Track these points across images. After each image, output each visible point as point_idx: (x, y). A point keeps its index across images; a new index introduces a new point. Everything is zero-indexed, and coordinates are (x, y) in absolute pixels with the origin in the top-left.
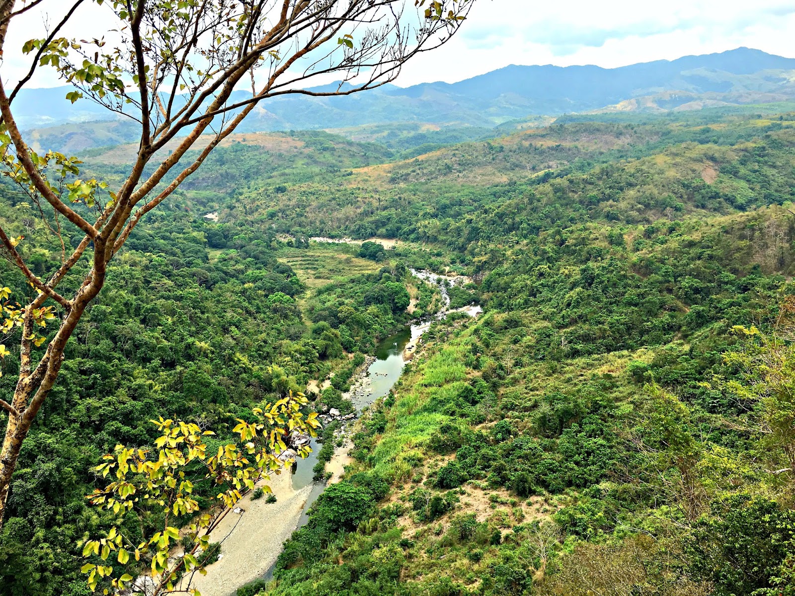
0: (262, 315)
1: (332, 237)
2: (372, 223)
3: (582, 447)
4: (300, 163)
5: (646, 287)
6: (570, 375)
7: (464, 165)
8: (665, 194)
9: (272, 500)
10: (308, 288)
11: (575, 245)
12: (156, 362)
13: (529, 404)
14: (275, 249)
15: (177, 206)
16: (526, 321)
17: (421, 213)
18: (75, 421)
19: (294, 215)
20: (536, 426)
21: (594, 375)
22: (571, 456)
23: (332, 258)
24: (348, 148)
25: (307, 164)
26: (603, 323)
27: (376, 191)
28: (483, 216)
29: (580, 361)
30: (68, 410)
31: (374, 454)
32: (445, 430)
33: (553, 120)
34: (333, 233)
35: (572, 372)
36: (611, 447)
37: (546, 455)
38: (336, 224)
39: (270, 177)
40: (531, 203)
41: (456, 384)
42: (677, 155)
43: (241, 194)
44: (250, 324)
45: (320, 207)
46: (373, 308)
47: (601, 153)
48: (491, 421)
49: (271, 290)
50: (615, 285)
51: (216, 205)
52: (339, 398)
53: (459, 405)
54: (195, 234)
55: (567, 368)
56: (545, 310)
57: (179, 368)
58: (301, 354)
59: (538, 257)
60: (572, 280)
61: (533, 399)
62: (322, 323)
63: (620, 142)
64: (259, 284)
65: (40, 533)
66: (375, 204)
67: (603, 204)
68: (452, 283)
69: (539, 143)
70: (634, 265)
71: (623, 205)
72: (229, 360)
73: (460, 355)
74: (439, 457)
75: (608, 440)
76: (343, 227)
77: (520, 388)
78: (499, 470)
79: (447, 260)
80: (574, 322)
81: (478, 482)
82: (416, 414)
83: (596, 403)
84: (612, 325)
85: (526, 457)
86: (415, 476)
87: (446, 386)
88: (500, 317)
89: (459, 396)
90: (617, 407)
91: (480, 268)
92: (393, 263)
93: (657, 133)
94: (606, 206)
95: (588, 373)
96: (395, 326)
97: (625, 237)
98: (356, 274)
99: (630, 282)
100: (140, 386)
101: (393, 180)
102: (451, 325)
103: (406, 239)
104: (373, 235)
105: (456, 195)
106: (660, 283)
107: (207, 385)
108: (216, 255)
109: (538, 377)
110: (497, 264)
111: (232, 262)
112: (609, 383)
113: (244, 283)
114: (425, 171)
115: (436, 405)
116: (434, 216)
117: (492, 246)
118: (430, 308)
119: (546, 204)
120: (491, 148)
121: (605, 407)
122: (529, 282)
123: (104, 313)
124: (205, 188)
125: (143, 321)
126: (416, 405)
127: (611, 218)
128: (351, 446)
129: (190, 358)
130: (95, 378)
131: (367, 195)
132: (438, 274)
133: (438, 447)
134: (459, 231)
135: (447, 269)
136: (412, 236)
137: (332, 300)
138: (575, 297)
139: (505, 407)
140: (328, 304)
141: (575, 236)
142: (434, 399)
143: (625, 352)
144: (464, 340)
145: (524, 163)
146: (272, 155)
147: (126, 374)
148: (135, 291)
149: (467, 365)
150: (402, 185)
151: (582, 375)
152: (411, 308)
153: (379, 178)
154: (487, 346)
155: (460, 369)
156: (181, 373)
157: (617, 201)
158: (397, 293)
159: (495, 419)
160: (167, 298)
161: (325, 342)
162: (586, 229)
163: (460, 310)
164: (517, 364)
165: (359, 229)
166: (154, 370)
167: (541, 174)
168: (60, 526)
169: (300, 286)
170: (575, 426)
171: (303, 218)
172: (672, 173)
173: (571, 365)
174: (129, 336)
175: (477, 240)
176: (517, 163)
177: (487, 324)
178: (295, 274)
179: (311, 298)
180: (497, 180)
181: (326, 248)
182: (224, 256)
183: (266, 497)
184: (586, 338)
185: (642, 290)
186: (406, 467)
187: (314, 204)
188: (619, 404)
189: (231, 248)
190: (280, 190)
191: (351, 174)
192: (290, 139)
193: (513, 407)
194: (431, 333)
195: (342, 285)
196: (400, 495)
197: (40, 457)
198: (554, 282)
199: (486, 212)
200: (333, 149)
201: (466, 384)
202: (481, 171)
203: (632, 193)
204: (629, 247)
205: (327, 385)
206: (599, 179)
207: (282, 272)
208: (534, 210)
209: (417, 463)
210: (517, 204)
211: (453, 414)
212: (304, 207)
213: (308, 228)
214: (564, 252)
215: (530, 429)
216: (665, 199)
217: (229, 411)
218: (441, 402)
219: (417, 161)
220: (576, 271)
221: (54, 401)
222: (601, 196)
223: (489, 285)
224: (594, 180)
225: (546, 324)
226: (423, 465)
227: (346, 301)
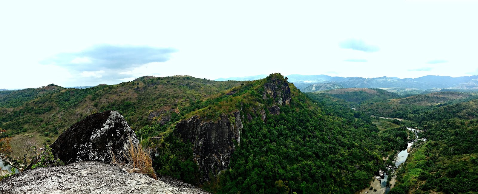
0: (370, 137)
1: (385, 117)
2: (396, 114)
3: (462, 181)
4: (376, 97)
5: (472, 137)
6: (454, 160)
7: (419, 100)
8: (473, 112)
9: (375, 190)
10: (380, 131)
11: (452, 124)
12: (346, 147)
13: (444, 167)
14: (371, 119)
15: (346, 106)
16: (440, 144)
17: (408, 112)
18: (328, 160)
19: (375, 111)
20: (448, 174)
21: (461, 160)
22: (460, 184)
23: (386, 123)
24: (388, 93)
25: (378, 97)
26: (461, 146)
27: (396, 106)
28: (426, 114)
29: (457, 156)
30: (327, 157)
31: (403, 179)
32: (422, 173)
33: (440, 90)
34: (385, 116)
35: (455, 159)
36: (470, 181)
37: (452, 183)
38: (386, 114)
39: (369, 100)
40: (438, 112)
41: (423, 160)
42: (475, 102)
43: (362, 104)
44: (367, 140)
45: (382, 109)
46: (399, 138)
47: (455, 100)
48: (434, 172)
49: (372, 131)
50: (464, 136)
51: (355, 106)
52: (391, 162)
53: (425, 166)
54: (351, 113)
55: (453, 158)
56: (445, 141)
57: (351, 150)
58: (381, 149)
59: (442, 127)
60: (452, 133)
61: (445, 166)
62: (386, 141)
63: (459, 97)
64: (368, 129)
65: (320, 189)
66: (396, 109)
67: (457, 113)
68: (418, 132)
69: (439, 96)
70: (469, 131)
71: (462, 114)
72: (363, 149)
73: (423, 152)
74: (421, 181)
75: (469, 179)
76: (388, 115)
77: (441, 163)
78: (440, 186)
79: (416, 125)
80: (453, 145)
81: (434, 189)
82: (413, 168)
83: (463, 168)
84: (464, 146)
85: (447, 183)
86: (416, 187)
87: (421, 161)
88: (433, 142)
89: (425, 164)
90: (469, 170)
91: (425, 128)
92: (403, 125)
93: (469, 95)
94: (458, 114)
95: (459, 160)
96: (404, 143)
97: (465, 123)
98: (393, 128)
99: (468, 135)
100: (343, 153)
101: (401, 103)
102: (419, 144)
103: (405, 119)
104: (395, 117)
105: (417, 108)
106: (476, 136)
107: (359, 156)
108: (356, 119)
109: (446, 160)
110: (430, 127)
111: (361, 122)
112: (465, 163)
113: (364, 128)
114: (409, 101)
115: (418, 166)
116: (412, 113)
117: (428, 123)
118: (413, 138)
119: (443, 112)
120: (426, 96)
121: (466, 170)
122: (440, 133)
123: (334, 133)
124: (352, 101)
125: (342, 136)
126: (413, 166)
127: (459, 117)
128: (396, 177)
129: (354, 147)
130: (333, 150)
131: (394, 107)
132: (414, 129)
133: (421, 178)
134: (419, 118)
135: (416, 128)
136: (406, 118)
137: (387, 135)
138: (453, 138)
139: (438, 168)
140: (386, 136)
141: (452, 122)
142: (418, 164)
143: (468, 154)
144: (424, 148)
145: (435, 101)
146: (369, 94)
147: (339, 149)
148: (340, 128)
149: (426, 155)
150: (403, 105)
151: (457, 160)
152: (408, 138)
153: (397, 102)
154: (430, 150)
155: (423, 156)
156: (352, 151)
157: (461, 113)
158: (405, 134)
159: (435, 171)
160: (348, 130)
161: (387, 146)
162: (455, 120)
163: (421, 139)
164: (439, 156)
165: (392, 115)
166: (346, 149)
167: (439, 104)
168: (324, 188)
169: (378, 130)
170: (458, 175)
171: (378, 111)
172: (475, 106)
173: (454, 157)
174: (340, 140)
175: (424, 121)
176: (433, 101)
177: (430, 144)
178: (377, 127)
179: (381, 134)
180: (428, 105)
181: (384, 120)
182: (359, 120)
183: (373, 189)
184: (457, 150)
185: (472, 138)
186: (413, 184)
187: (381, 108)
188: (469, 169)
189: (360, 118)
190: (372, 104)
191: (389, 101)
192: (373, 90)
193: (440, 168)
194: (414, 145)
195: (389, 131)
196: (412, 192)
197: (322, 168)
198: (447, 134)
199: (426, 113)
200: (384, 94)
201: (426, 160)
202: (424, 102)
203: (464, 111)
204: (467, 125)
205: (387, 158)
206: (456, 107)
207: (374, 126)
208: (439, 114)
209: (416, 182)
210: (435, 112)
211: (424, 169)
212: (378, 109)
213: (379, 114)
214: (449, 126)
215: (446, 175)
216: (473, 113)
217: (363, 164)
218: (420, 165)
219: (407, 98)
220: (453, 131)
221: (324, 154)
222: (456, 111)
223: (429, 133)
224: (454, 107)
225: (446, 145)
226: (417, 183)
227: (391, 135)
